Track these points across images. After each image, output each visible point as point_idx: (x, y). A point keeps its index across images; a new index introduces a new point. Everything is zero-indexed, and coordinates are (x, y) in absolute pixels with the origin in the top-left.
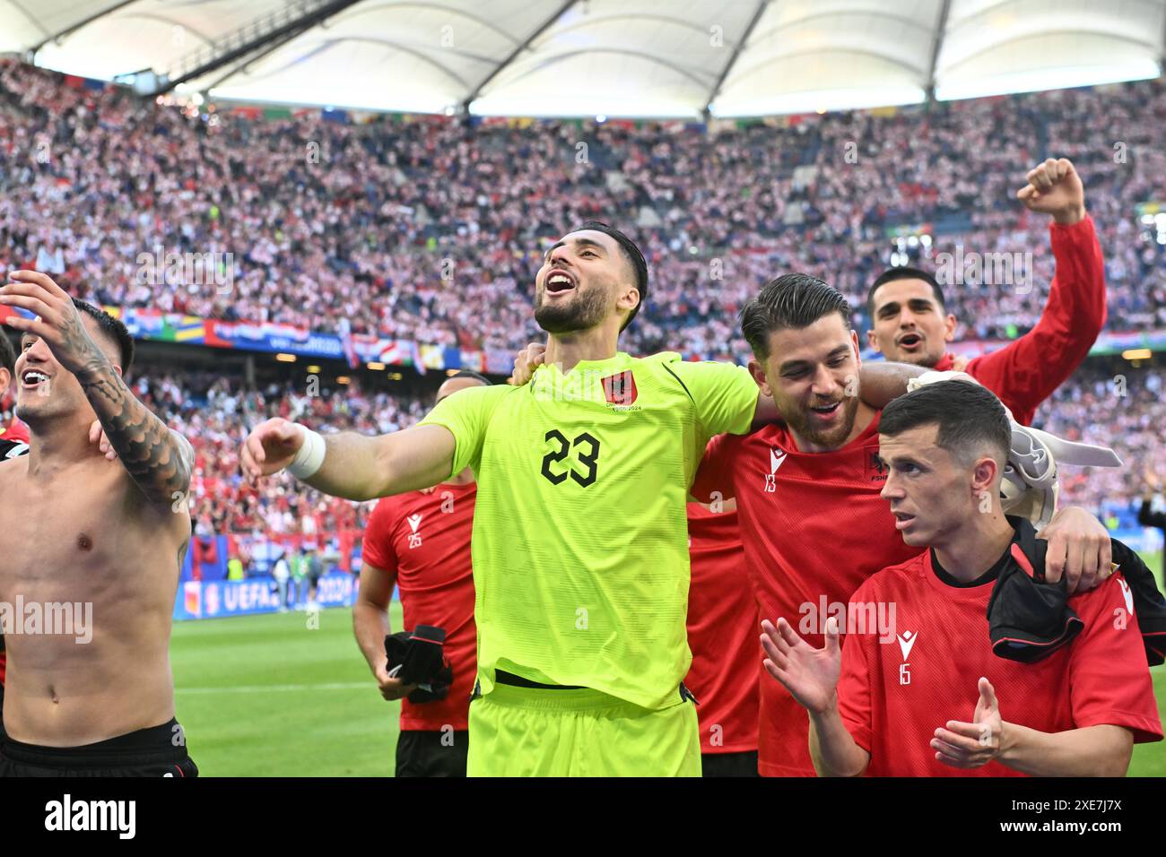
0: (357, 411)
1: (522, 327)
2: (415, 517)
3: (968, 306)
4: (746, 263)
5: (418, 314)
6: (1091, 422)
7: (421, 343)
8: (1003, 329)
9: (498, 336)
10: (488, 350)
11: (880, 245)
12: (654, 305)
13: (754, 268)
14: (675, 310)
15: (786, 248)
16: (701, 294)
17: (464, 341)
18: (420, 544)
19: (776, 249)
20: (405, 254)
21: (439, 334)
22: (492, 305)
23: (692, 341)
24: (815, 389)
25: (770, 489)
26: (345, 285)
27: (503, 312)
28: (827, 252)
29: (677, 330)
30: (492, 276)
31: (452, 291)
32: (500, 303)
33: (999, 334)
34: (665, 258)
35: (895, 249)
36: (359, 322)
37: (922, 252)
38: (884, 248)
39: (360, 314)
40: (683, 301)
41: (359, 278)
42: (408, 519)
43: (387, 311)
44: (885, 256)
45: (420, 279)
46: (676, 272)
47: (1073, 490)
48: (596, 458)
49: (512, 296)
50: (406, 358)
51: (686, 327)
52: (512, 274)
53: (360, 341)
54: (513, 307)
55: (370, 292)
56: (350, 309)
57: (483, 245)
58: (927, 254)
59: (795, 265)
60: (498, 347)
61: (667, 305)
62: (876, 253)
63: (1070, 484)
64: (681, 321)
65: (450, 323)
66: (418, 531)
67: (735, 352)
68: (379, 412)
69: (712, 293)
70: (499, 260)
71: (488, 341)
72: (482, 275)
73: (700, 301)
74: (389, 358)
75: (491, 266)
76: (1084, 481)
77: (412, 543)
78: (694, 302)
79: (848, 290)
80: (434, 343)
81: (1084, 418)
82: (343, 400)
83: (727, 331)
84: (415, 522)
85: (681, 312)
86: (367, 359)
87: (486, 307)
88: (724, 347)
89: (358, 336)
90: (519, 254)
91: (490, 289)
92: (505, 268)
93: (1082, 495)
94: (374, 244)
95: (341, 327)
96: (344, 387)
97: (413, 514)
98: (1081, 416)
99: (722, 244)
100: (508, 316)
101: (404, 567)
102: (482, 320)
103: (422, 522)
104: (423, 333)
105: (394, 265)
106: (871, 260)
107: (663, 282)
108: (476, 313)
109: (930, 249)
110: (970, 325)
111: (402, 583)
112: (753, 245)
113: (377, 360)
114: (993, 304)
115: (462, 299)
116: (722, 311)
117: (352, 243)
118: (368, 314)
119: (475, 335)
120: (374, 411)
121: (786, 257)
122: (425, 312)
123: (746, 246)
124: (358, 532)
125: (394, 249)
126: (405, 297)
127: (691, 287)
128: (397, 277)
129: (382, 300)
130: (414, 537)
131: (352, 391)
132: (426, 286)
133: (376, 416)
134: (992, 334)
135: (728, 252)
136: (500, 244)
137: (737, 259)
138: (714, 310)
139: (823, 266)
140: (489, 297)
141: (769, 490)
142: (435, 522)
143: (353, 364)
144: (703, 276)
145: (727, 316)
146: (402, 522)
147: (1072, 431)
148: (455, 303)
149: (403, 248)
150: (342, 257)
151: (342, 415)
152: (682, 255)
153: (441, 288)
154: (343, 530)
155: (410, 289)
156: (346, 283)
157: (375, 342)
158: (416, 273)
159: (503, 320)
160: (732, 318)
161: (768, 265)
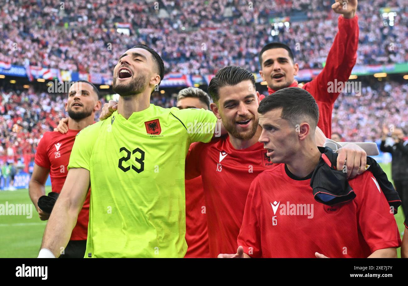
0: (32, 101)
1: (107, 63)
2: (58, 144)
3: (306, 53)
4: (207, 34)
5: (60, 57)
6: (360, 105)
7: (61, 70)
8: (321, 64)
9: (96, 67)
10: (91, 73)
11: (266, 26)
12: (166, 53)
13: (210, 36)
14: (175, 55)
15: (225, 27)
16: (187, 48)
17: (81, 69)
18: (60, 156)
19: (220, 28)
20: (54, 30)
21: (69, 66)
22: (93, 53)
23: (183, 69)
24: (239, 113)
25: (219, 169)
26: (27, 44)
27: (98, 56)
28: (243, 29)
29: (176, 64)
30: (93, 40)
31: (75, 47)
32: (97, 52)
33: (319, 66)
34: (171, 32)
35: (273, 28)
36: (34, 61)
37: (285, 29)
38: (268, 28)
39: (34, 56)
40: (179, 51)
41: (34, 41)
42: (55, 145)
43: (46, 55)
44: (269, 31)
45: (61, 41)
46: (176, 38)
47: (352, 136)
48: (144, 159)
49: (102, 49)
50: (54, 76)
51: (180, 63)
52: (102, 39)
53: (34, 69)
54: (103, 54)
55: (38, 47)
56: (29, 54)
57: (89, 26)
58: (287, 30)
59: (229, 35)
60: (96, 72)
61: (172, 53)
62: (265, 30)
63: (351, 133)
64: (178, 60)
65: (74, 61)
66: (59, 151)
67: (202, 74)
68: (42, 101)
69: (192, 47)
70: (96, 33)
71: (92, 69)
72: (89, 40)
73: (186, 51)
74: (47, 77)
75: (93, 35)
76: (357, 131)
77: (56, 156)
78: (184, 52)
79: (252, 47)
80: (67, 70)
81: (357, 104)
82: (26, 95)
83: (198, 65)
84: (58, 146)
85: (177, 56)
86: (37, 77)
87: (91, 54)
88: (197, 72)
89: (33, 67)
90: (105, 30)
91: (93, 46)
92: (99, 36)
93: (355, 138)
94: (40, 26)
95: (25, 63)
96: (27, 90)
97: (57, 143)
98: (356, 103)
99: (196, 26)
100: (100, 58)
101: (52, 167)
102: (89, 60)
103: (61, 146)
104: (62, 65)
105: (50, 35)
106: (263, 33)
107: (170, 43)
108: (86, 56)
109: (289, 28)
110: (306, 62)
111: (52, 174)
112: (210, 26)
113: (41, 77)
114: (316, 52)
115: (80, 50)
116: (196, 55)
117: (31, 25)
118: (37, 57)
119: (86, 66)
120: (40, 101)
121: (225, 32)
122: (63, 56)
123: (207, 27)
124: (32, 155)
125: (50, 28)
126: (54, 49)
127: (182, 45)
128: (51, 41)
129: (44, 51)
130: (57, 153)
131: (30, 91)
132: (64, 44)
133: (41, 103)
134: (316, 66)
135: (199, 29)
136: (97, 26)
137: (203, 32)
138: (193, 55)
139: (241, 36)
140: (92, 50)
141: (219, 171)
142: (67, 147)
143: (31, 79)
144: (188, 40)
145: (198, 58)
146: (52, 147)
147: (352, 109)
148: (77, 52)
149: (53, 27)
150: (26, 30)
151: (25, 102)
152: (178, 30)
153: (70, 45)
154: (26, 154)
155: (57, 46)
156: (28, 43)
157: (41, 69)
158: (59, 39)
159: (98, 59)
160: (201, 59)
161: (217, 35)
